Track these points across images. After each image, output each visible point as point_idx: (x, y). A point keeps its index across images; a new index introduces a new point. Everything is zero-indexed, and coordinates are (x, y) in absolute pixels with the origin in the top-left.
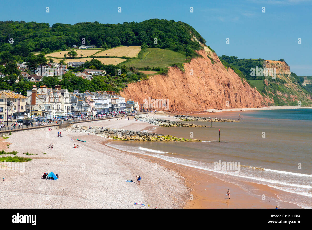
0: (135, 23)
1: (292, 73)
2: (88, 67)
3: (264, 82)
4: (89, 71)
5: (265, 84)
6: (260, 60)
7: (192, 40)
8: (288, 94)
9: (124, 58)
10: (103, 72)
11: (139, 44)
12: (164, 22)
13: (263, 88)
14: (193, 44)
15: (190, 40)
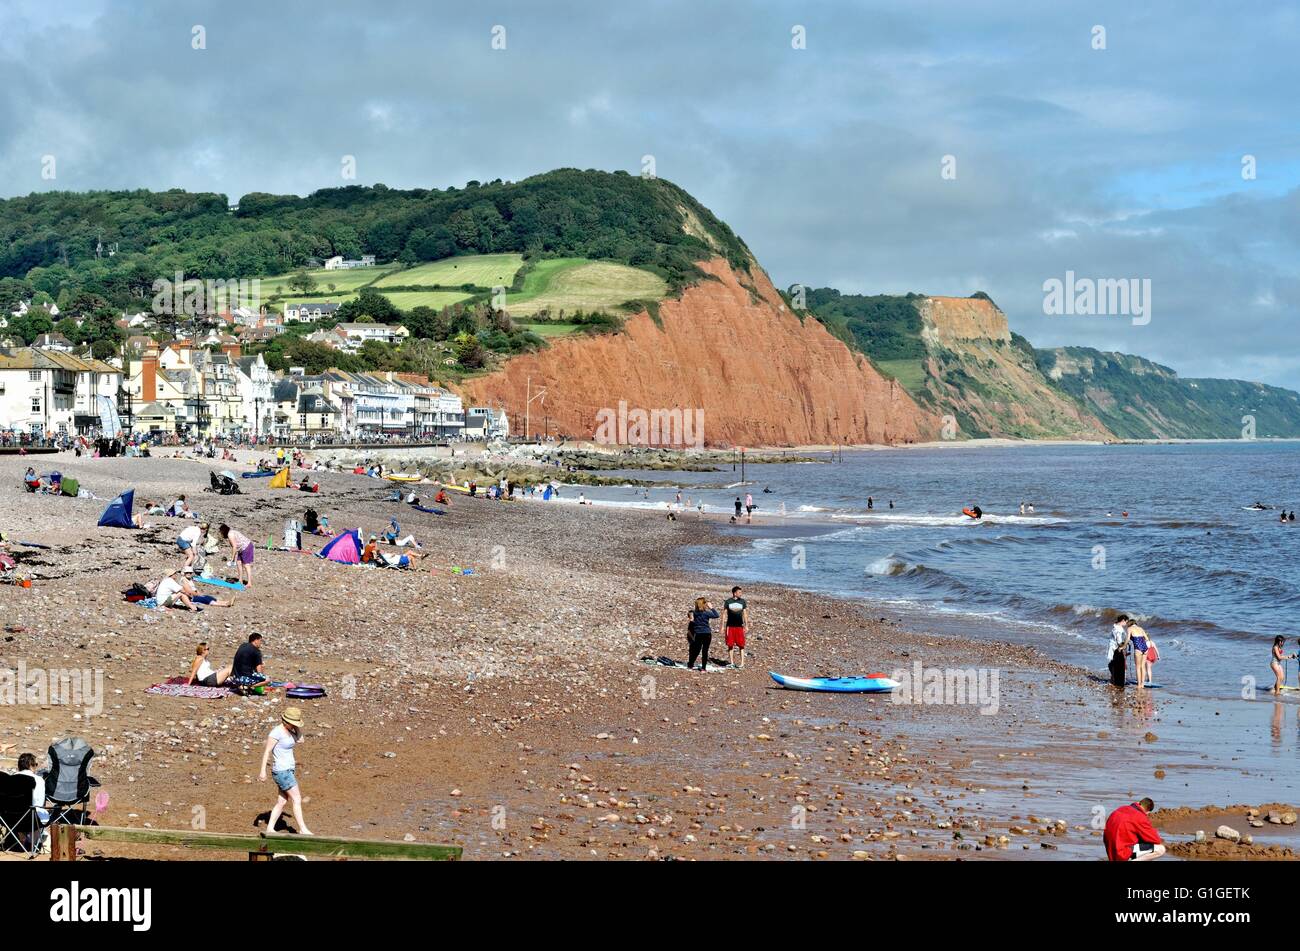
0: (504, 183)
1: (1014, 335)
2: (350, 319)
3: (925, 367)
4: (352, 330)
5: (928, 373)
6: (910, 296)
7: (688, 230)
8: (1004, 401)
9: (467, 288)
10: (398, 332)
11: (518, 246)
12: (596, 178)
13: (922, 385)
14: (692, 241)
15: (681, 231)
